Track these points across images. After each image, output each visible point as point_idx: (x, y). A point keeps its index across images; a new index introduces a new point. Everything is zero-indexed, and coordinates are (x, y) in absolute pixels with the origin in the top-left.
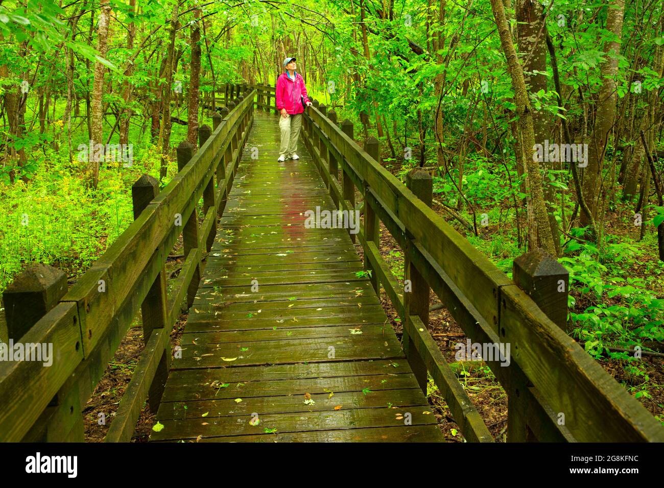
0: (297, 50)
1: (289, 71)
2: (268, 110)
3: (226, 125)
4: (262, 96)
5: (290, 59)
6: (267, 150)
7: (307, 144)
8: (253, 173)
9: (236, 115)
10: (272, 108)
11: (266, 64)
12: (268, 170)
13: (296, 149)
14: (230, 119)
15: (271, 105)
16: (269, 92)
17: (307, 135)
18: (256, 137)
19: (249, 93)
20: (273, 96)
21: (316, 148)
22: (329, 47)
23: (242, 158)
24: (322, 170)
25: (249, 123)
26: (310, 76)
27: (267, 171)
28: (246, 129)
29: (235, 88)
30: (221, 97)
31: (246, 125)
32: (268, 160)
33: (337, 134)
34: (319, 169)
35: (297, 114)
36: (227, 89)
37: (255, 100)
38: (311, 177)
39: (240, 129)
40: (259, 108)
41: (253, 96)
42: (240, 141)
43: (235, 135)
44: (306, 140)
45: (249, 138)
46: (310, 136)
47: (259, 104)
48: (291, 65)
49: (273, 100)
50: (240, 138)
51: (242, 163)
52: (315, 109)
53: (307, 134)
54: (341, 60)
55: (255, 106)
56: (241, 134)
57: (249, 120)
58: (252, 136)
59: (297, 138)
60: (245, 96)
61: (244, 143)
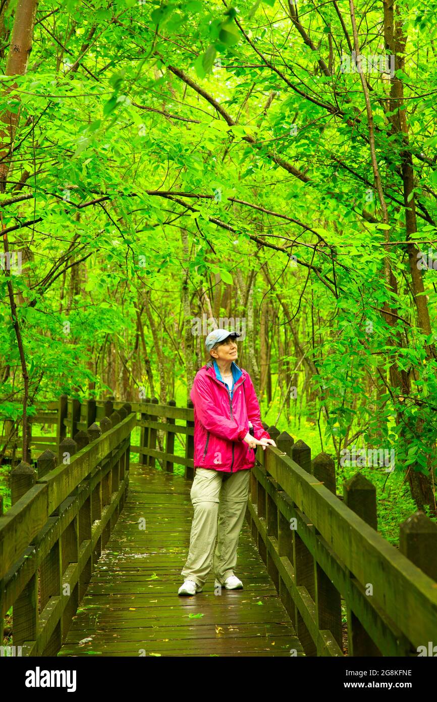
0: (244, 314)
1: (219, 363)
2: (169, 466)
3: (45, 493)
4: (154, 431)
5: (224, 334)
6: (155, 569)
7: (264, 551)
8: (114, 629)
9: (76, 472)
10: (179, 460)
11: (167, 351)
12: (157, 619)
13: (234, 564)
14: (58, 478)
15: (176, 454)
16: (171, 421)
17: (266, 527)
18: (132, 534)
19: (117, 420)
20: (181, 429)
21: (284, 561)
22: (327, 306)
23: (90, 588)
24: (301, 619)
25: (114, 497)
26: (279, 382)
27: (153, 623)
28: (104, 513)
29: (85, 411)
30: (48, 435)
31: (107, 502)
32: (155, 595)
33: (332, 513)
34: (292, 618)
35: (239, 471)
36: (64, 414)
37: (135, 439)
38: (272, 638)
39: (88, 510)
40: (147, 460)
41: (129, 427)
42: (87, 543)
43: (73, 524)
44: (261, 542)
45: (113, 537)
46: (272, 531)
47: (147, 451)
48: (226, 348)
49: (181, 440)
50: (87, 534)
51: (88, 602)
52: (283, 455)
53: (263, 525)
54: (352, 334)
55: (135, 458)
56: (89, 525)
57: (115, 489)
58: (120, 533)
59: (235, 535)
60: (105, 426)
61: (98, 548)
